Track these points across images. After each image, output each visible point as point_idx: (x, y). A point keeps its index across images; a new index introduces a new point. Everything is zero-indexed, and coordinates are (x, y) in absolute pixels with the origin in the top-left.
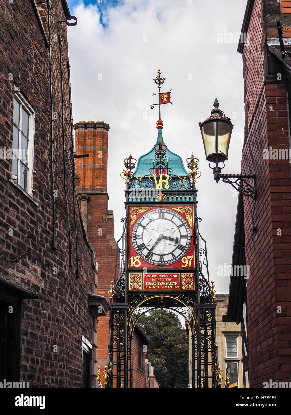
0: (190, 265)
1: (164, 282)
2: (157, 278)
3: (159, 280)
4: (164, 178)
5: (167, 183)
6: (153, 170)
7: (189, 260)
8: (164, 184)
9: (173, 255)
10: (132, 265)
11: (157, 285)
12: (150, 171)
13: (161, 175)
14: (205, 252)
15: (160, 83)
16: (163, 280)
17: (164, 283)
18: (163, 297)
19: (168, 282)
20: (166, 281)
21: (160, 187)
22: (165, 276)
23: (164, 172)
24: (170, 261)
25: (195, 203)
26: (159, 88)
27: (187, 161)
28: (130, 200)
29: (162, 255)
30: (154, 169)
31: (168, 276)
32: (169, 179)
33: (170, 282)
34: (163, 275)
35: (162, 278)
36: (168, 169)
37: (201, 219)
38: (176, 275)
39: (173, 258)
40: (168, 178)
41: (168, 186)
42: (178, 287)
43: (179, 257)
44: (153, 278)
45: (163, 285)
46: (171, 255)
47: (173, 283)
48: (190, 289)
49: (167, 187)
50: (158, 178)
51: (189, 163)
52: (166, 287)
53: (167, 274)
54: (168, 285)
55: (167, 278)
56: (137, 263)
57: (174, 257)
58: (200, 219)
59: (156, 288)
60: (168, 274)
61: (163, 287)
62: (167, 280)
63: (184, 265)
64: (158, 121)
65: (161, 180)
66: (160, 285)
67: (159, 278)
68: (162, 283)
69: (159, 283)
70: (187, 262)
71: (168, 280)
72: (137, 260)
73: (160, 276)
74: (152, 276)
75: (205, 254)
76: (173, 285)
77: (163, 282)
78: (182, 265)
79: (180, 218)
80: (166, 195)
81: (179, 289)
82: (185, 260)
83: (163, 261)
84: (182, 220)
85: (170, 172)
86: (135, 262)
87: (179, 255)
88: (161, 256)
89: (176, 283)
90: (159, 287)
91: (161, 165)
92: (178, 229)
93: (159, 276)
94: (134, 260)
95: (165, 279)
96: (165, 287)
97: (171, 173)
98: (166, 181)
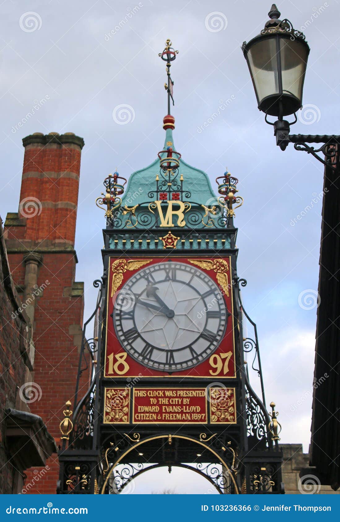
0: (226, 370)
1: (175, 405)
2: (161, 397)
3: (165, 401)
4: (176, 208)
5: (181, 216)
6: (155, 194)
7: (224, 360)
8: (175, 217)
9: (192, 350)
10: (111, 371)
11: (161, 412)
12: (150, 196)
13: (170, 203)
14: (254, 346)
15: (169, 60)
16: (172, 401)
17: (174, 407)
18: (173, 438)
19: (182, 405)
20: (178, 405)
21: (168, 223)
22: (176, 393)
23: (176, 198)
24: (186, 362)
25: (234, 252)
26: (169, 66)
27: (217, 182)
28: (112, 247)
29: (172, 351)
30: (157, 192)
31: (181, 393)
32: (186, 209)
33: (186, 405)
34: (173, 390)
35: (170, 398)
36: (182, 192)
37: (245, 282)
38: (197, 392)
39: (191, 357)
40: (183, 208)
41: (182, 221)
42: (202, 416)
43: (204, 355)
44: (153, 397)
45: (173, 413)
46: (188, 350)
47: (193, 408)
48: (227, 420)
49: (181, 224)
50: (165, 209)
51: (220, 184)
52: (179, 416)
53: (180, 390)
54: (182, 412)
55: (180, 397)
56: (121, 367)
57: (195, 356)
58: (243, 281)
59: (159, 418)
60: (183, 390)
61: (172, 416)
62: (180, 401)
63: (215, 370)
64: (166, 117)
65: (170, 212)
66: (166, 412)
67: (165, 397)
68: (171, 407)
69: (165, 408)
70: (219, 365)
71: (182, 401)
72: (122, 361)
73: (168, 394)
74: (150, 394)
75: (254, 350)
76: (193, 412)
77: (172, 405)
78: (211, 371)
79: (206, 280)
80: (179, 238)
81: (204, 421)
82: (215, 361)
83: (172, 362)
84: (210, 284)
85: (187, 197)
86: (117, 364)
87: (205, 351)
88: (169, 354)
89: (199, 409)
90: (164, 416)
91: (169, 186)
92: (201, 301)
93: (164, 393)
94: (115, 360)
95: (177, 399)
96: (176, 416)
97: (188, 200)
98: (180, 213)
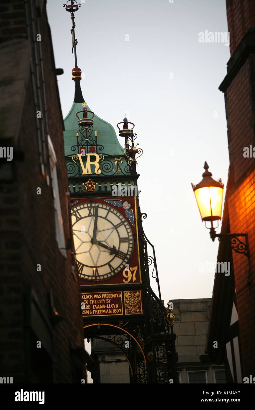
0: (134, 279)
1: (101, 304)
2: (91, 299)
3: (94, 302)
4: (93, 159)
5: (97, 166)
6: (76, 147)
7: (132, 272)
8: (93, 167)
9: (110, 266)
11: (92, 309)
12: (73, 150)
13: (89, 155)
14: (153, 261)
16: (99, 301)
17: (100, 305)
18: (100, 325)
19: (106, 304)
20: (103, 304)
21: (88, 172)
22: (102, 296)
23: (92, 151)
24: (107, 274)
29: (96, 267)
30: (78, 146)
31: (105, 296)
32: (100, 160)
33: (108, 304)
34: (99, 294)
35: (97, 299)
36: (97, 145)
37: (146, 215)
38: (115, 294)
39: (110, 271)
40: (98, 159)
41: (98, 170)
42: (119, 310)
43: (119, 269)
44: (86, 300)
45: (100, 309)
46: (107, 266)
47: (113, 306)
48: (136, 312)
49: (98, 172)
50: (84, 159)
52: (104, 311)
53: (104, 294)
54: (106, 309)
55: (104, 298)
57: (112, 270)
58: (144, 215)
59: (91, 313)
60: (106, 294)
61: (100, 311)
62: (104, 301)
63: (127, 279)
65: (89, 163)
66: (95, 309)
67: (94, 299)
68: (98, 305)
69: (95, 306)
70: (129, 276)
71: (106, 301)
73: (95, 296)
74: (84, 297)
75: (153, 264)
76: (114, 308)
77: (99, 304)
78: (124, 281)
79: (118, 214)
80: (97, 183)
81: (121, 313)
82: (127, 273)
83: (97, 275)
84: (121, 217)
85: (100, 150)
87: (119, 267)
88: (95, 269)
89: (117, 306)
90: (94, 312)
91: (87, 141)
92: (115, 231)
93: (93, 297)
95: (102, 300)
96: (102, 311)
97: (101, 152)
98: (96, 164)
